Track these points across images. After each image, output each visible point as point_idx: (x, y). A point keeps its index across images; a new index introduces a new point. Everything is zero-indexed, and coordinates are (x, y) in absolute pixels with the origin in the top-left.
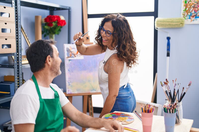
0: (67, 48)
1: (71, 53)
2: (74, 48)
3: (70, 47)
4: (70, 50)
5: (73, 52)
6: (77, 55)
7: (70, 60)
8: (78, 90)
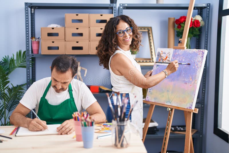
0: (158, 52)
1: (161, 58)
2: (164, 53)
3: (162, 51)
4: (160, 54)
5: (163, 57)
6: (165, 60)
7: (157, 65)
8: (155, 99)
